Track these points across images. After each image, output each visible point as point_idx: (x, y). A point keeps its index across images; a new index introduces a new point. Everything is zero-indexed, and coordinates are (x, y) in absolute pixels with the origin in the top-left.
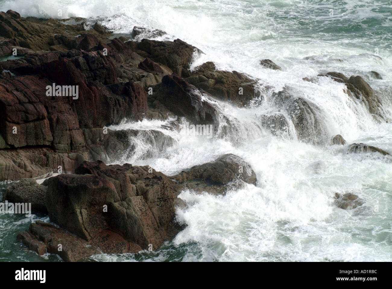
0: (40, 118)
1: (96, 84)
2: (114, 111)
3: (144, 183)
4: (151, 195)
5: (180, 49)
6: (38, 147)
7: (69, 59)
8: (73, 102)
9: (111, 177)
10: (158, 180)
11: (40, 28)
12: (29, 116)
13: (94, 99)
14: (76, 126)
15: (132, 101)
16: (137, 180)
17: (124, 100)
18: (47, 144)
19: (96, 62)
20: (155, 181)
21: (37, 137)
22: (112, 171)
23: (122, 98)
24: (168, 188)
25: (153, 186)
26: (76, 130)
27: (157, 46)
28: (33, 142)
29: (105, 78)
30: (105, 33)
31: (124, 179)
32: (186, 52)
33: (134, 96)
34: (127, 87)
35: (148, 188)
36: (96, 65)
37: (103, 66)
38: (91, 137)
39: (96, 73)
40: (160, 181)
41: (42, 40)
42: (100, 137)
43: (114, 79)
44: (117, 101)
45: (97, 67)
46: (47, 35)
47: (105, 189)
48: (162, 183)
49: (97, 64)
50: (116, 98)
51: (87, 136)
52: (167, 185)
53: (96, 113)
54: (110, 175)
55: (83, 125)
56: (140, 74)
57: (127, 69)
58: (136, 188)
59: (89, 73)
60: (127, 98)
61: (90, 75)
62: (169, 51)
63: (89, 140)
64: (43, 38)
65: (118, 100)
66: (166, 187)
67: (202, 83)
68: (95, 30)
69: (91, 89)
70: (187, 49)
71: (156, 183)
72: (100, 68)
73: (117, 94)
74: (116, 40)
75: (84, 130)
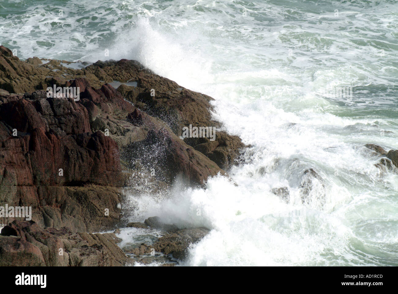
1: (57, 132)
2: (75, 166)
3: (80, 251)
5: (185, 102)
7: (30, 100)
8: (27, 153)
9: (40, 241)
10: (97, 250)
11: (33, 69)
13: (52, 151)
14: (28, 182)
15: (99, 157)
16: (73, 247)
17: (88, 154)
19: (62, 106)
20: (93, 250)
22: (43, 234)
23: (86, 152)
24: (108, 260)
25: (89, 255)
26: (28, 187)
27: (160, 98)
29: (72, 127)
30: (105, 80)
31: (54, 244)
32: (191, 107)
33: (102, 150)
34: (93, 139)
35: (83, 258)
36: (62, 110)
37: (71, 112)
38: (46, 197)
39: (61, 119)
40: (99, 250)
41: (30, 83)
42: (57, 197)
43: (84, 129)
44: (79, 154)
45: (64, 112)
46: (38, 78)
47: (28, 254)
48: (101, 253)
49: (64, 109)
50: (79, 151)
51: (41, 195)
52: (108, 256)
53: (54, 168)
54: (39, 239)
55: (37, 181)
56: (125, 128)
57: (112, 121)
58: (68, 257)
59: (53, 119)
60: (93, 152)
61: (53, 122)
62: (171, 103)
63: (44, 201)
64: (31, 81)
65: (81, 154)
66: (107, 259)
67: (203, 144)
68: (96, 75)
69: (50, 138)
70: (193, 103)
71: (93, 252)
72: (67, 114)
73: (82, 147)
74: (106, 86)
75: (38, 188)
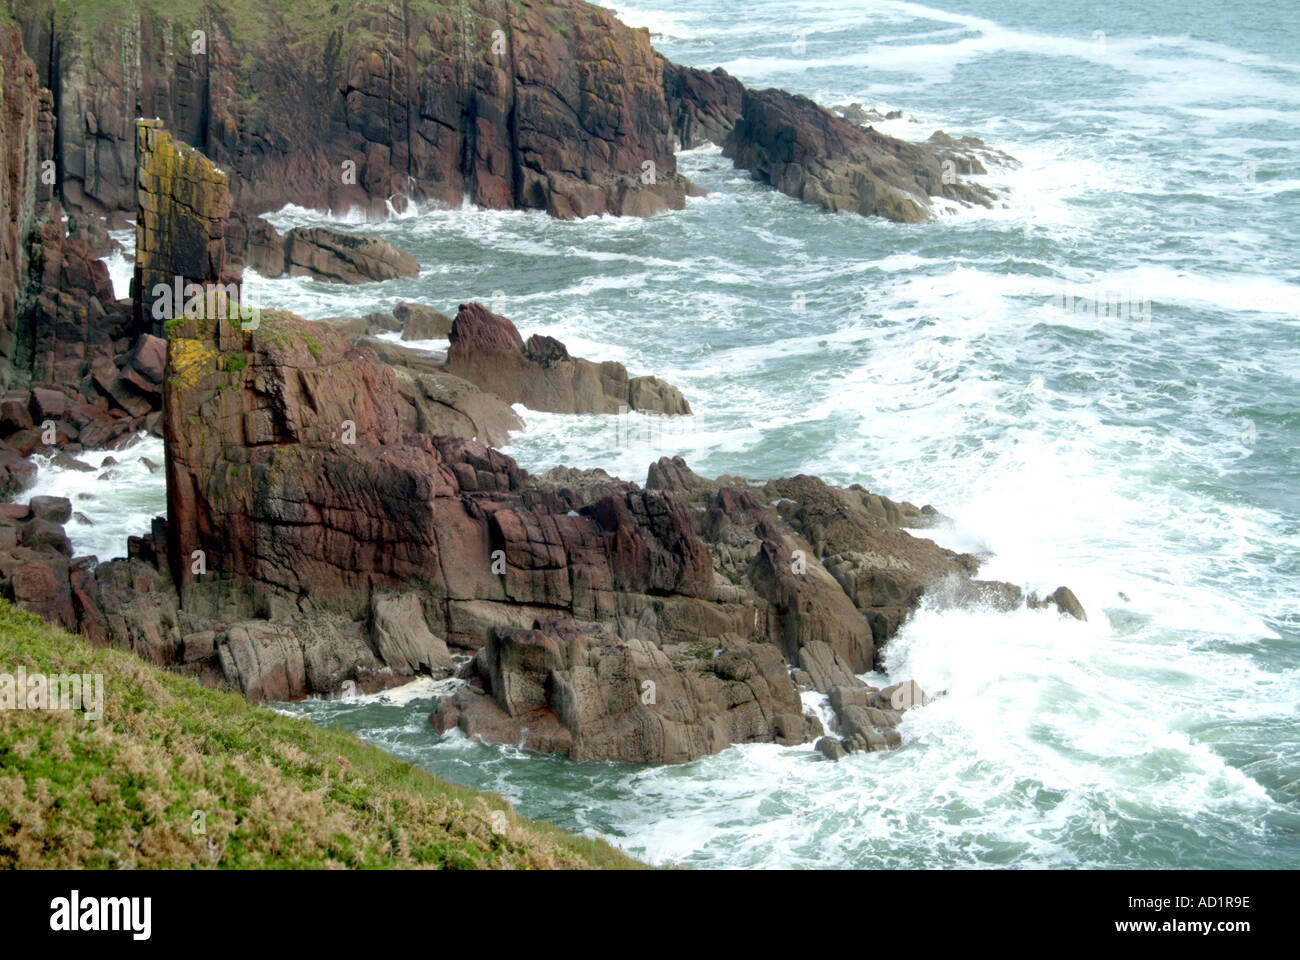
0: (553, 566)
2: (656, 571)
4: (602, 668)
6: (548, 606)
12: (536, 560)
14: (607, 586)
15: (683, 562)
17: (672, 558)
18: (564, 604)
19: (656, 504)
21: (547, 591)
23: (670, 556)
26: (606, 592)
28: (541, 598)
34: (680, 542)
36: (656, 509)
37: (666, 513)
38: (625, 605)
39: (654, 520)
44: (661, 557)
45: (658, 512)
49: (658, 507)
50: (662, 554)
51: (620, 602)
55: (618, 587)
59: (645, 519)
60: (678, 557)
61: (645, 522)
63: (621, 608)
72: (662, 514)
73: (667, 550)
75: (617, 594)
